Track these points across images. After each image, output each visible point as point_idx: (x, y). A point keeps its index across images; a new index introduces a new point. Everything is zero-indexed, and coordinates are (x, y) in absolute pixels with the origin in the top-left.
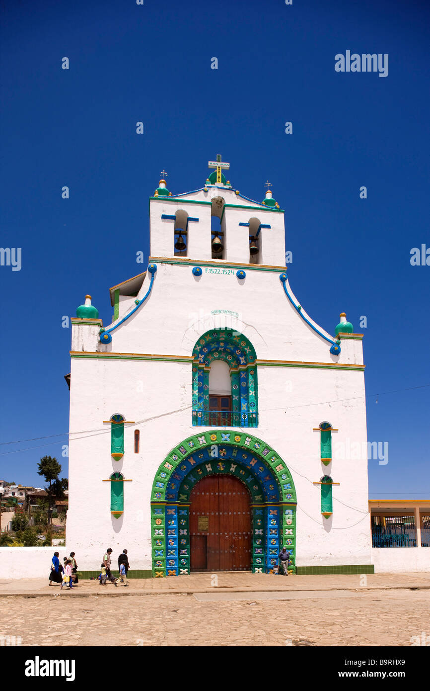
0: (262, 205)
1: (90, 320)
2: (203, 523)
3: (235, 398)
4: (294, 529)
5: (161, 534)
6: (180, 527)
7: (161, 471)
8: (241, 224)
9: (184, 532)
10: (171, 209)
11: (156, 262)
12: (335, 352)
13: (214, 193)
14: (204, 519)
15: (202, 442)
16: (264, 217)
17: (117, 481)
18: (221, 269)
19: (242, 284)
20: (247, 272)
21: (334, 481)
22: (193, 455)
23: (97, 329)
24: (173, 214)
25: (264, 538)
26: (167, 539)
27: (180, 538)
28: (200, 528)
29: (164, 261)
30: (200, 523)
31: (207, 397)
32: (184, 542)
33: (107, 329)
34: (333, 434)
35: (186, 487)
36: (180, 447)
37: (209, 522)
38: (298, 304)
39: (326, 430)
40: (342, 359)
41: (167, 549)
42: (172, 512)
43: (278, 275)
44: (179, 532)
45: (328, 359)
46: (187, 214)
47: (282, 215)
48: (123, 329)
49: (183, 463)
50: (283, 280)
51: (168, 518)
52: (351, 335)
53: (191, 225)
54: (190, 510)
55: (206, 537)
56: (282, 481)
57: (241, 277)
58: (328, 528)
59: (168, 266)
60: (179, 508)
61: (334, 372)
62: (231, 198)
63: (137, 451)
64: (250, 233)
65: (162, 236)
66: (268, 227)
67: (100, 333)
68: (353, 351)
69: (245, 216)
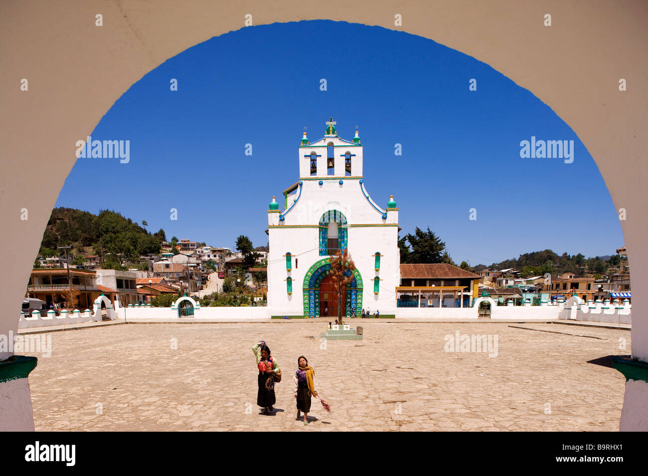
0: (352, 143)
1: (275, 210)
2: (326, 296)
3: (339, 240)
4: (362, 299)
5: (307, 301)
6: (315, 298)
7: (306, 276)
8: (341, 156)
9: (317, 300)
10: (308, 151)
11: (303, 180)
12: (384, 218)
13: (328, 140)
14: (326, 294)
15: (323, 263)
16: (353, 150)
17: (289, 280)
18: (332, 180)
19: (341, 187)
20: (343, 181)
21: (380, 279)
22: (320, 268)
23: (278, 214)
24: (309, 154)
25: (350, 302)
26: (310, 303)
27: (315, 303)
28: (325, 298)
29: (306, 179)
30: (325, 296)
31: (327, 240)
32: (317, 304)
33: (282, 214)
34: (381, 258)
35: (318, 281)
36: (314, 266)
37: (328, 296)
38: (367, 195)
39: (378, 255)
40: (388, 222)
41: (310, 307)
42: (312, 292)
43: (358, 181)
44: (315, 300)
45: (381, 222)
46: (316, 153)
47: (362, 148)
48: (289, 214)
49: (315, 272)
50: (361, 183)
51: (310, 295)
52: (393, 209)
53: (318, 159)
54: (320, 290)
55: (327, 302)
56: (357, 279)
57: (341, 184)
58: (376, 299)
59: (308, 181)
60: (315, 290)
61: (384, 228)
62: (337, 142)
63: (297, 267)
64: (346, 159)
65: (305, 166)
66: (355, 155)
67: (280, 216)
68: (393, 216)
69: (343, 151)
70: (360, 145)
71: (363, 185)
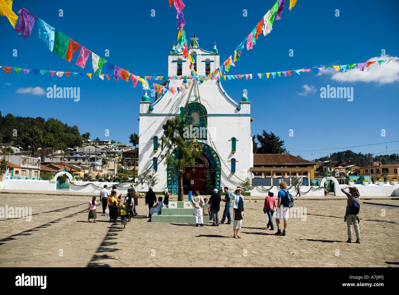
0: (211, 53)
1: (146, 102)
4: (220, 178)
5: (171, 179)
8: (202, 61)
10: (176, 58)
11: (170, 78)
12: (238, 109)
13: (192, 50)
14: (188, 174)
16: (211, 58)
17: (155, 160)
20: (204, 80)
21: (236, 160)
23: (148, 105)
24: (176, 60)
26: (173, 181)
28: (187, 177)
29: (173, 78)
30: (187, 175)
33: (152, 105)
34: (237, 142)
37: (190, 174)
38: (224, 91)
39: (234, 140)
40: (241, 112)
41: (173, 185)
42: (175, 171)
43: (216, 80)
45: (235, 112)
46: (182, 59)
47: (219, 56)
48: (158, 104)
50: (218, 82)
52: (246, 102)
53: (183, 63)
55: (189, 180)
56: (215, 160)
57: (202, 82)
59: (174, 80)
61: (238, 117)
62: (199, 52)
63: (162, 149)
64: (206, 65)
65: (172, 69)
66: (213, 61)
67: (150, 106)
68: (246, 108)
69: (204, 58)
70: (217, 54)
71: (220, 83)
